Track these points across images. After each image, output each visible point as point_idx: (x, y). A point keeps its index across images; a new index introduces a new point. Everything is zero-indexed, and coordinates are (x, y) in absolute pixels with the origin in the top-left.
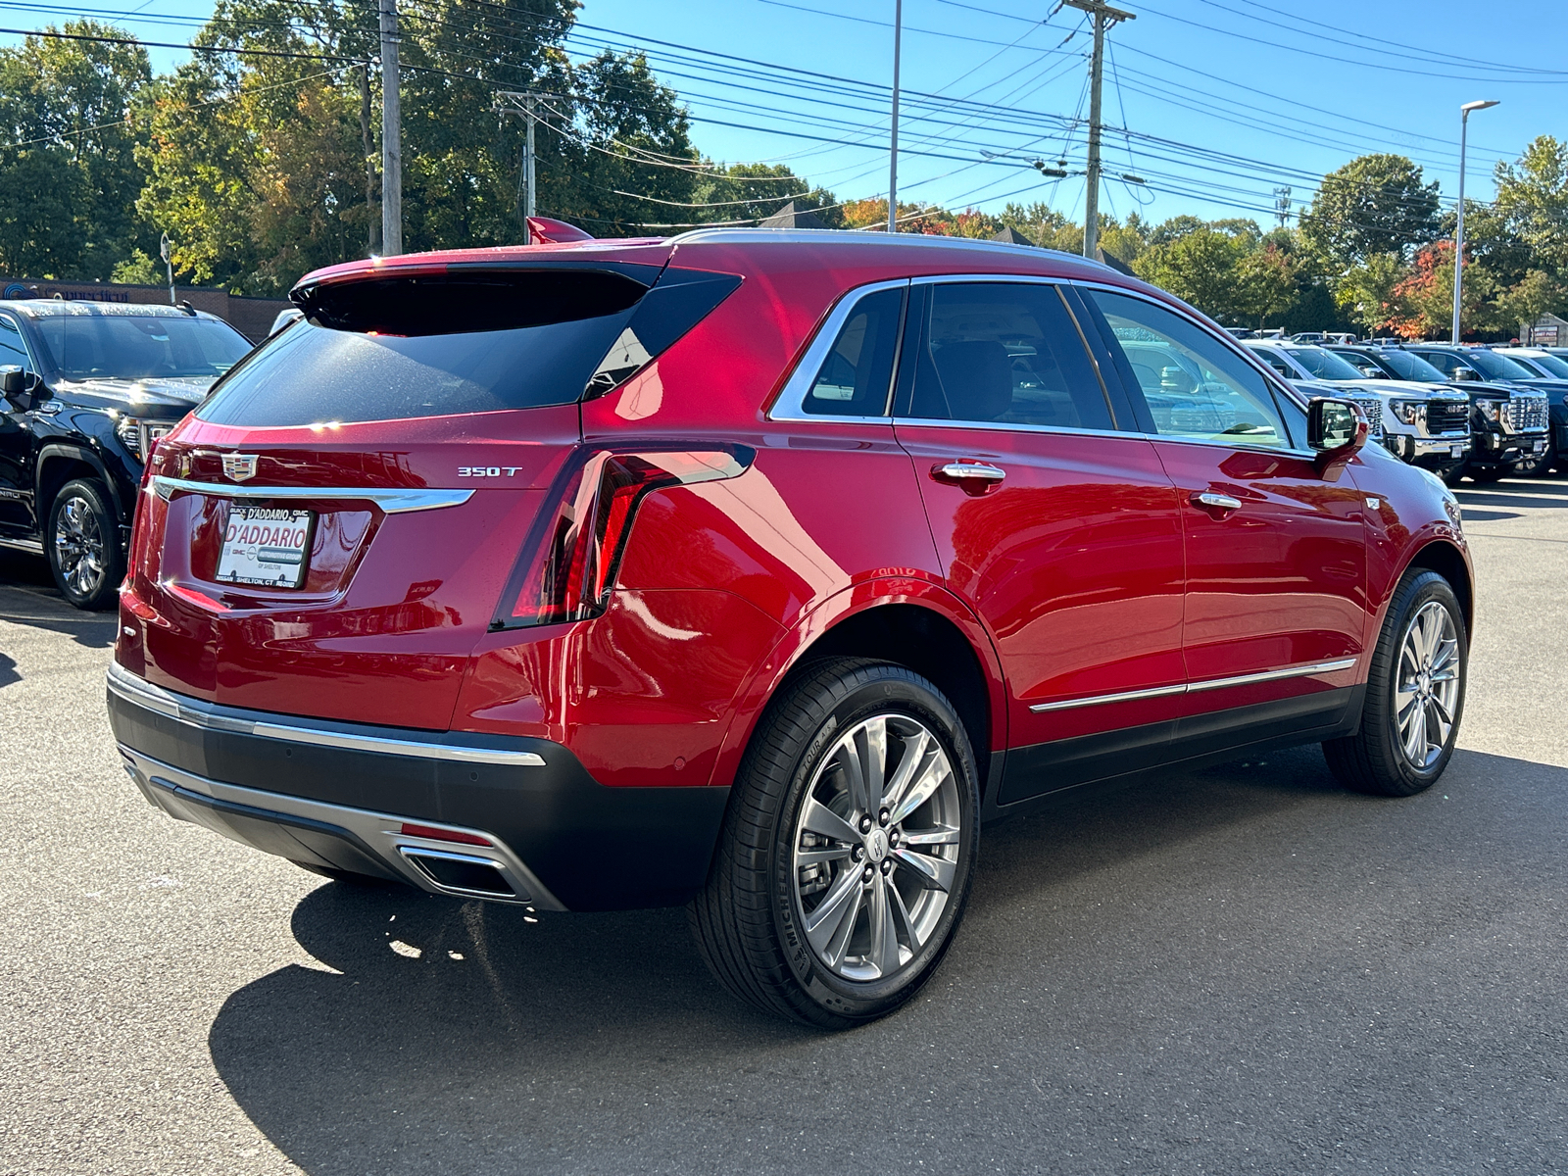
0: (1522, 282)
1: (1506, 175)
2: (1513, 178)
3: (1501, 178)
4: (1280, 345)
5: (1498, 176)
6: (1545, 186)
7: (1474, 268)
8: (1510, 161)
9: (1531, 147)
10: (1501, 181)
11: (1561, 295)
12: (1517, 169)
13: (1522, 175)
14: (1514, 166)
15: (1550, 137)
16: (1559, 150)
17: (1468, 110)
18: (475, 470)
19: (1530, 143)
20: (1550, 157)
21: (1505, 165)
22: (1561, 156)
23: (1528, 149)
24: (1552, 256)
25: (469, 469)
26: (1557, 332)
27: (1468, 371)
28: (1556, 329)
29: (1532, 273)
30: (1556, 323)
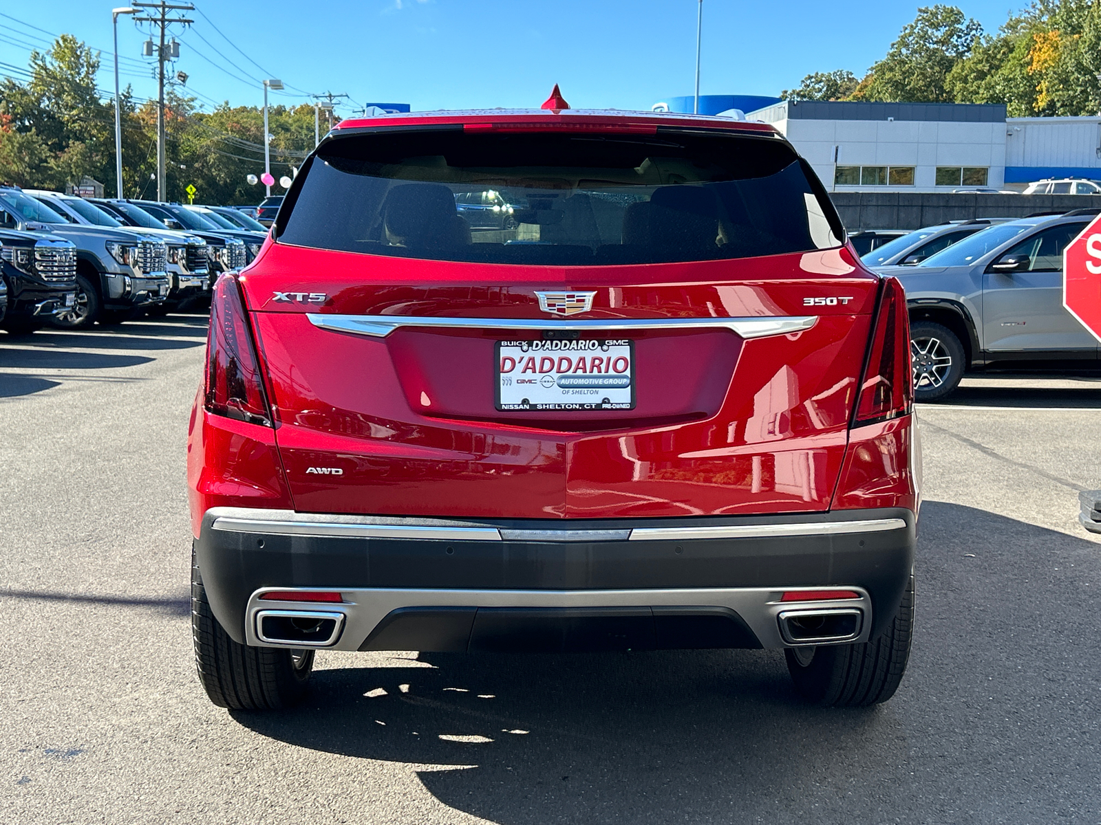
0: (66, 149)
1: (40, 62)
2: (45, 65)
3: (36, 64)
4: (54, 195)
5: (33, 62)
6: (71, 74)
7: (31, 136)
8: (42, 52)
9: (58, 42)
10: (36, 67)
11: (97, 162)
12: (48, 59)
13: (53, 64)
14: (46, 56)
15: (73, 36)
16: (79, 47)
17: (118, 13)
18: (817, 300)
19: (57, 38)
20: (73, 51)
21: (38, 54)
22: (81, 52)
23: (55, 43)
24: (81, 131)
25: (812, 299)
26: (94, 191)
27: (174, 223)
28: (93, 189)
29: (74, 143)
30: (92, 184)
